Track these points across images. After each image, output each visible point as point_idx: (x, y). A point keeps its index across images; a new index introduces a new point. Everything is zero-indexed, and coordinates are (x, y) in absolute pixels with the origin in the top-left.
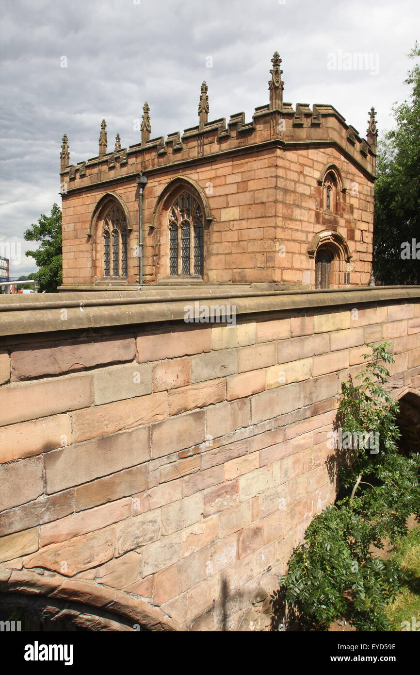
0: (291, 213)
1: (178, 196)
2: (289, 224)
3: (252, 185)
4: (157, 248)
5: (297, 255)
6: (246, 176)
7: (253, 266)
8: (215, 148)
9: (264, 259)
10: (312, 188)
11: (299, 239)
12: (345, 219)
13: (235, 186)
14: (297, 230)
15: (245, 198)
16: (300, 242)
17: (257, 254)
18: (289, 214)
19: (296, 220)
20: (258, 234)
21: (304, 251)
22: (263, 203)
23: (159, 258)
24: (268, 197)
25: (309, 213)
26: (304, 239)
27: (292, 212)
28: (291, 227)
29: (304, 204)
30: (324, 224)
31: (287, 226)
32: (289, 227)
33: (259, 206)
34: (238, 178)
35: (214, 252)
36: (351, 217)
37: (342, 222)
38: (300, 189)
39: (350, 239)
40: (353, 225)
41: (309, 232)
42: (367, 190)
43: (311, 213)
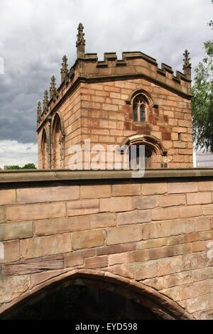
0: (97, 124)
3: (74, 109)
4: (54, 155)
6: (73, 104)
10: (120, 106)
12: (158, 126)
14: (105, 136)
15: (73, 118)
18: (95, 125)
19: (104, 129)
23: (55, 161)
24: (79, 115)
25: (117, 123)
26: (113, 141)
27: (99, 123)
30: (134, 130)
31: (93, 133)
32: (96, 133)
34: (71, 107)
36: (166, 124)
37: (155, 128)
38: (107, 107)
39: (166, 140)
40: (168, 130)
41: (119, 136)
42: (183, 106)
43: (119, 123)
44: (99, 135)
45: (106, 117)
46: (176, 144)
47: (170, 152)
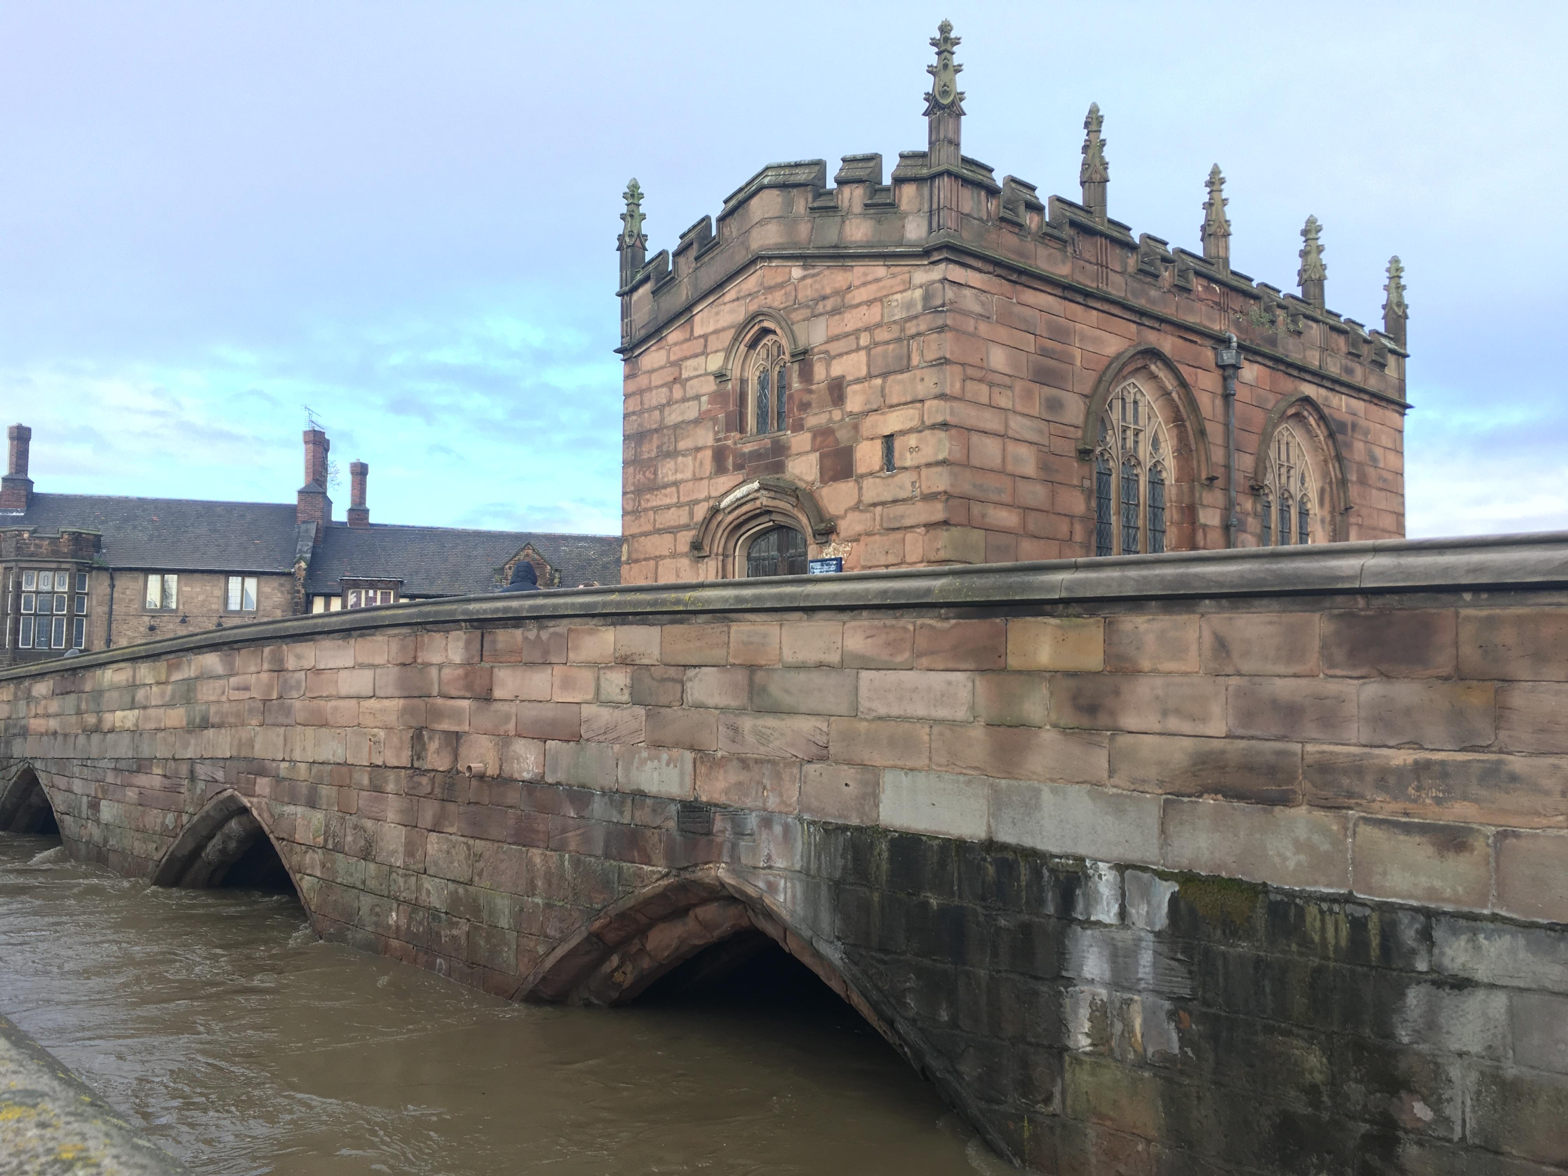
0: (652, 477)
2: (648, 500)
5: (668, 560)
10: (704, 399)
11: (672, 523)
12: (809, 430)
14: (668, 507)
16: (672, 530)
18: (649, 479)
19: (665, 486)
21: (684, 546)
25: (695, 459)
26: (684, 520)
27: (655, 473)
28: (654, 504)
29: (682, 445)
30: (739, 467)
31: (644, 505)
32: (649, 505)
36: (837, 415)
37: (800, 441)
38: (673, 416)
39: (836, 478)
40: (843, 435)
41: (697, 502)
42: (910, 305)
43: (700, 455)
44: (656, 509)
45: (672, 448)
46: (873, 490)
47: (849, 525)
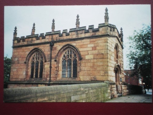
1: (66, 50)
2: (110, 61)
3: (98, 48)
4: (57, 68)
6: (96, 45)
7: (99, 75)
8: (83, 36)
9: (103, 72)
10: (114, 50)
13: (91, 48)
15: (95, 52)
17: (101, 71)
18: (110, 58)
20: (101, 64)
22: (102, 54)
23: (58, 72)
24: (104, 52)
33: (101, 55)
34: (93, 45)
35: (83, 70)
